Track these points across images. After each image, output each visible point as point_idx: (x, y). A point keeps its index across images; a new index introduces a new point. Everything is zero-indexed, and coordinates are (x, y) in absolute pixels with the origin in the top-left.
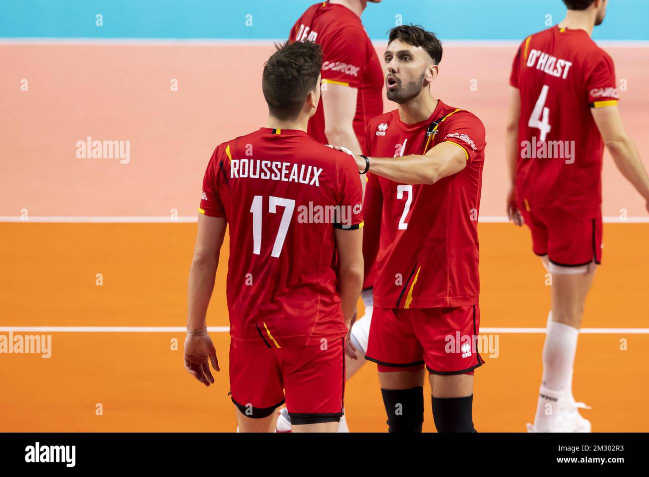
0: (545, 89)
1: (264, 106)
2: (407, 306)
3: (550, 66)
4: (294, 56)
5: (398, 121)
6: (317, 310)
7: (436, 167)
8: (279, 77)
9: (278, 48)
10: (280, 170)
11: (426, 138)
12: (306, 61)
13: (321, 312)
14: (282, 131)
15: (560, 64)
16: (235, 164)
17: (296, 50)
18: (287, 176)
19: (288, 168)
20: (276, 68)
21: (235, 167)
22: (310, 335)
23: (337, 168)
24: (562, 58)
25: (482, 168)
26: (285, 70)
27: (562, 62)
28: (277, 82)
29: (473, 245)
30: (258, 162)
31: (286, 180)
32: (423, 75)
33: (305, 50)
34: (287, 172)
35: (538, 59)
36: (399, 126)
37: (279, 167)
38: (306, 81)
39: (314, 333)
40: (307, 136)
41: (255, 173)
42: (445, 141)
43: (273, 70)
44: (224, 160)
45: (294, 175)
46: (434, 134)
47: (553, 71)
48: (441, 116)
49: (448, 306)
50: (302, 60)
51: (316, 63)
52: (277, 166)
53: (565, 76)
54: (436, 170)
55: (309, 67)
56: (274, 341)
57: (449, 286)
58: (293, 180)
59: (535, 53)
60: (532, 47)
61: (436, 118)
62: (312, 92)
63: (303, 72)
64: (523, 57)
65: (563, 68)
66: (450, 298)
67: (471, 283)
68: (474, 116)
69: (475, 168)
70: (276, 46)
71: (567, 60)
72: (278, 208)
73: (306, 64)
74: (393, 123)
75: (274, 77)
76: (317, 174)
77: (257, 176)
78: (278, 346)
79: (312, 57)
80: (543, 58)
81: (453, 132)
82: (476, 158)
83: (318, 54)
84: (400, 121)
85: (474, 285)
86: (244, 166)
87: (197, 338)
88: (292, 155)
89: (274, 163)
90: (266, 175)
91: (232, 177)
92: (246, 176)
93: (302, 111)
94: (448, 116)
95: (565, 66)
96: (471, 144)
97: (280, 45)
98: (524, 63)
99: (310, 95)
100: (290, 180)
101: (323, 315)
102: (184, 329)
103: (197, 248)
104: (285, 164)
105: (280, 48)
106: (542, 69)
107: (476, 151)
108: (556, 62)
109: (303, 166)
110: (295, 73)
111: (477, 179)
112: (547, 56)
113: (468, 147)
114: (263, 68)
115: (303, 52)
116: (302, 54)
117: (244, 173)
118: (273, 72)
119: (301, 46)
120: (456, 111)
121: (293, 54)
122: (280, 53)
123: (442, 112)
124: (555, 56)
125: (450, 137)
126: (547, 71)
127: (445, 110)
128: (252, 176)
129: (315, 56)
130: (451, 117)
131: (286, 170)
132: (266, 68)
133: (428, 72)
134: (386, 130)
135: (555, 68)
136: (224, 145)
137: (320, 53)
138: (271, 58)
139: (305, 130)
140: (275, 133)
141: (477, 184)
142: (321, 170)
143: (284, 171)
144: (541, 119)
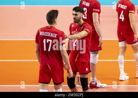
2: (76, 61)
10: (49, 34)
16: (41, 32)
18: (50, 35)
30: (45, 32)
49: (84, 62)
76: (56, 35)
77: (44, 35)
78: (50, 69)
88: (51, 31)
91: (40, 35)
99: (55, 20)
109: (53, 34)
112: (122, 5)
130: (86, 25)
135: (124, 7)
136: (39, 29)
140: (49, 27)
143: (50, 34)
144: (122, 17)
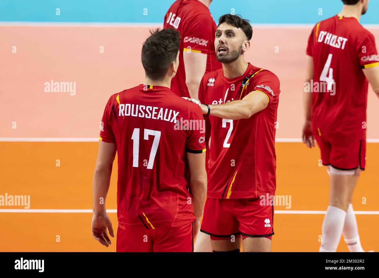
0: (330, 56)
1: (142, 71)
2: (228, 197)
3: (333, 41)
4: (162, 39)
5: (222, 77)
6: (177, 204)
7: (250, 107)
8: (152, 52)
9: (152, 33)
10: (151, 112)
11: (242, 88)
12: (170, 42)
13: (180, 205)
14: (154, 87)
15: (340, 40)
16: (122, 107)
17: (164, 35)
18: (156, 116)
19: (156, 111)
20: (150, 46)
21: (122, 109)
22: (174, 220)
23: (189, 112)
24: (341, 36)
25: (277, 107)
26: (157, 48)
27: (341, 38)
28: (151, 55)
29: (272, 157)
30: (137, 106)
31: (155, 118)
32: (241, 47)
33: (170, 35)
34: (156, 113)
35: (325, 37)
36: (223, 80)
37: (151, 109)
38: (170, 55)
39: (176, 219)
40: (170, 91)
41: (135, 113)
42: (255, 90)
43: (149, 48)
44: (115, 105)
45: (160, 115)
46: (247, 85)
47: (335, 44)
48: (251, 73)
49: (257, 197)
50: (168, 42)
51: (176, 43)
52: (149, 109)
53: (343, 48)
54: (250, 109)
55: (172, 46)
56: (151, 224)
57: (256, 184)
58: (160, 118)
59: (323, 33)
60: (321, 29)
61: (247, 75)
62: (174, 62)
63: (168, 49)
64: (315, 36)
65: (342, 42)
66: (258, 191)
67: (271, 181)
68: (272, 73)
69: (273, 107)
70: (150, 32)
71: (345, 37)
72: (150, 136)
73: (170, 44)
74: (218, 78)
75: (149, 53)
76: (175, 115)
77: (136, 115)
78: (153, 228)
79: (174, 39)
80: (329, 36)
81: (260, 84)
82: (274, 101)
83: (178, 37)
84: (224, 76)
85: (273, 183)
86: (128, 109)
87: (100, 217)
88: (159, 102)
89: (148, 107)
90: (142, 114)
91: (120, 115)
92: (129, 115)
93: (167, 74)
94: (255, 73)
95: (343, 41)
96: (271, 92)
97: (153, 31)
98: (316, 40)
99: (173, 64)
100: (158, 118)
101: (181, 207)
102: (91, 211)
103: (98, 162)
104: (155, 108)
105: (153, 33)
106: (328, 43)
107: (274, 97)
108: (337, 39)
109: (167, 110)
110: (163, 50)
111: (274, 115)
112: (331, 35)
113: (269, 94)
114: (142, 46)
115: (169, 36)
116: (168, 38)
117: (127, 113)
118: (148, 49)
119: (167, 33)
120: (261, 70)
121: (162, 37)
122: (153, 37)
123: (252, 71)
124: (336, 35)
125: (258, 88)
126: (331, 44)
127: (253, 69)
128: (133, 115)
129: (176, 39)
130: (258, 75)
131: (155, 112)
132: (144, 46)
133: (244, 45)
134: (214, 83)
135: (337, 42)
136: (116, 95)
137: (179, 37)
138: (147, 40)
139: (169, 87)
140: (149, 88)
141: (274, 117)
142: (178, 113)
144: (328, 76)
